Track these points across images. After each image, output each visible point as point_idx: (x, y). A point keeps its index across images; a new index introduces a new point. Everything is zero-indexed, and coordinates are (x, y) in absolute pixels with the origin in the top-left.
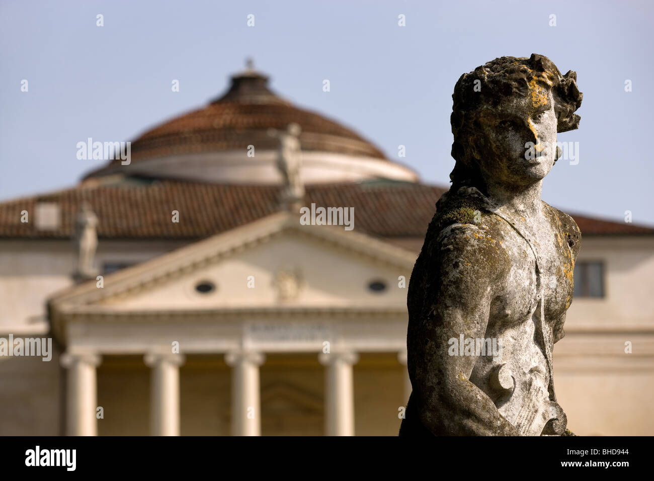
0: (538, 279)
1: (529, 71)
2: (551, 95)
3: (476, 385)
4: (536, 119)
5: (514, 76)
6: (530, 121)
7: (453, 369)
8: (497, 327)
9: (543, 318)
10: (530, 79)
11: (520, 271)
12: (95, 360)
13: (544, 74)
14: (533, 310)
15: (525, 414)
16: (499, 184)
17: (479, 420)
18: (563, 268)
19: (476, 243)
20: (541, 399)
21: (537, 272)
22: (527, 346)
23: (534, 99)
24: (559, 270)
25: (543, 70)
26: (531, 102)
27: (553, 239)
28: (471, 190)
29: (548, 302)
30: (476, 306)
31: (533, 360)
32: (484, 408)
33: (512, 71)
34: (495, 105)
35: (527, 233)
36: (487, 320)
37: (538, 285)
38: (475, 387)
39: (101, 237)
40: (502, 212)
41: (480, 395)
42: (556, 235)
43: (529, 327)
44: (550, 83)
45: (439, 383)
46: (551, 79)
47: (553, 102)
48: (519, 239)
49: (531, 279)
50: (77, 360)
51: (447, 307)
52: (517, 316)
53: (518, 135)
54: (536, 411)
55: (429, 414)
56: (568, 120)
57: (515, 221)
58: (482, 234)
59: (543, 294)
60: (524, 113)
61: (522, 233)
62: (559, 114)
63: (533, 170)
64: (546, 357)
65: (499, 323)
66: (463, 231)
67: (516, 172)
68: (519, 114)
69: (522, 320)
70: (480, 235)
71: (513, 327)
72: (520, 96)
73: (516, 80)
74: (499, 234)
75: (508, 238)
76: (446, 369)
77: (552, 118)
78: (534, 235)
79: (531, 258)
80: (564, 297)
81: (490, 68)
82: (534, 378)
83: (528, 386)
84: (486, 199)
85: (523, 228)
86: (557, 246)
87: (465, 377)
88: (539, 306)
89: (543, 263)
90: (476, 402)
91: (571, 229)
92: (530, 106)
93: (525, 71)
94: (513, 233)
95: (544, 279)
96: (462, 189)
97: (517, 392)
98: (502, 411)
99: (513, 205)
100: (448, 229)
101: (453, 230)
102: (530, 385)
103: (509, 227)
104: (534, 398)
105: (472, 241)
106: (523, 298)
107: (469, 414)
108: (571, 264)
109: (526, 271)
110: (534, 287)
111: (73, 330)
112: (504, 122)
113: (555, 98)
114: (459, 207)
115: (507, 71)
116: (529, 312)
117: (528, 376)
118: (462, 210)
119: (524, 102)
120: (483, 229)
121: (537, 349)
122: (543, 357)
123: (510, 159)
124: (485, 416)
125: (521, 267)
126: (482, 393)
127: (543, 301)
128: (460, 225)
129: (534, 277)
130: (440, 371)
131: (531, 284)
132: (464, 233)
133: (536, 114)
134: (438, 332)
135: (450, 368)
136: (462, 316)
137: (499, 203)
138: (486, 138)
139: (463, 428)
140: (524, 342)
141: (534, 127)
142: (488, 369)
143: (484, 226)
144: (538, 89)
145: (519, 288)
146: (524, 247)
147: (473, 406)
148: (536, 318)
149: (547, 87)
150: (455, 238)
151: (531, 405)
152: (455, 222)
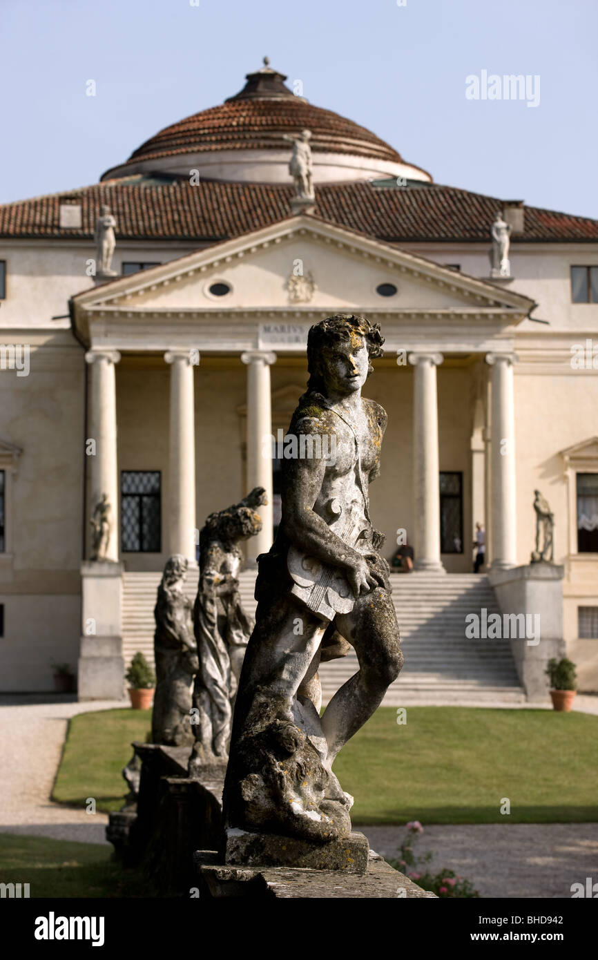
0: (356, 448)
1: (350, 326)
2: (364, 339)
3: (317, 513)
4: (354, 354)
5: (341, 329)
6: (351, 356)
7: (302, 503)
8: (331, 477)
9: (360, 470)
10: (351, 331)
11: (345, 444)
12: (116, 358)
13: (359, 328)
14: (353, 467)
15: (347, 527)
16: (334, 391)
17: (317, 533)
18: (373, 440)
19: (317, 429)
20: (357, 518)
21: (356, 444)
22: (350, 487)
23: (353, 343)
24: (370, 441)
25: (358, 326)
26: (351, 345)
27: (367, 423)
28: (317, 395)
29: (363, 461)
30: (316, 467)
31: (354, 495)
32: (320, 526)
33: (340, 327)
34: (330, 346)
35: (350, 421)
36: (323, 474)
37: (356, 452)
38: (315, 514)
39: (118, 237)
40: (335, 409)
41: (317, 518)
42: (369, 421)
43: (352, 476)
44: (363, 333)
45: (294, 512)
46: (364, 330)
47: (365, 343)
48: (345, 425)
49: (352, 449)
50: (99, 357)
51: (299, 467)
52: (343, 471)
53: (344, 364)
54: (354, 526)
55: (288, 529)
56: (376, 352)
57: (343, 414)
58: (320, 424)
59: (360, 456)
60: (347, 351)
61: (346, 421)
62: (370, 350)
63: (352, 385)
64: (362, 493)
65: (332, 474)
66: (309, 422)
67: (343, 385)
68: (344, 352)
69: (346, 472)
70: (320, 425)
71: (341, 476)
72: (345, 341)
73: (342, 332)
74: (332, 423)
75: (338, 425)
76: (298, 504)
77: (364, 353)
78: (354, 421)
79: (352, 436)
80: (373, 457)
81: (329, 323)
82: (353, 506)
83: (349, 511)
84: (326, 400)
85: (347, 418)
86: (369, 428)
87: (310, 508)
88: (357, 463)
89: (360, 439)
90: (315, 523)
91: (380, 414)
92: (350, 347)
93: (347, 327)
94: (341, 421)
95: (360, 448)
96: (312, 393)
97: (343, 515)
98: (332, 527)
99: (342, 404)
100: (302, 420)
101: (304, 421)
102: (351, 511)
103: (339, 418)
104: (353, 519)
105: (315, 429)
106: (346, 460)
107: (311, 530)
108: (379, 436)
109: (349, 444)
110: (353, 453)
111: (95, 328)
112: (336, 356)
113: (366, 340)
114: (309, 406)
115: (337, 326)
116: (350, 468)
117: (350, 505)
118: (311, 408)
119: (347, 345)
120: (322, 420)
121: (357, 488)
122: (361, 492)
123: (339, 378)
124: (320, 531)
125: (346, 442)
126: (319, 517)
127: (360, 460)
128: (308, 418)
129: (354, 446)
130: (295, 505)
131: (351, 451)
132: (310, 423)
133: (355, 351)
134: (294, 482)
135: (300, 503)
136: (308, 473)
137: (333, 403)
138: (326, 364)
139: (308, 538)
140: (348, 485)
141: (353, 359)
142: (326, 500)
143: (323, 418)
144: (355, 336)
145: (344, 455)
146: (348, 430)
147: (313, 525)
148: (356, 470)
149: (361, 335)
150: (305, 426)
151: (351, 522)
152: (306, 416)
